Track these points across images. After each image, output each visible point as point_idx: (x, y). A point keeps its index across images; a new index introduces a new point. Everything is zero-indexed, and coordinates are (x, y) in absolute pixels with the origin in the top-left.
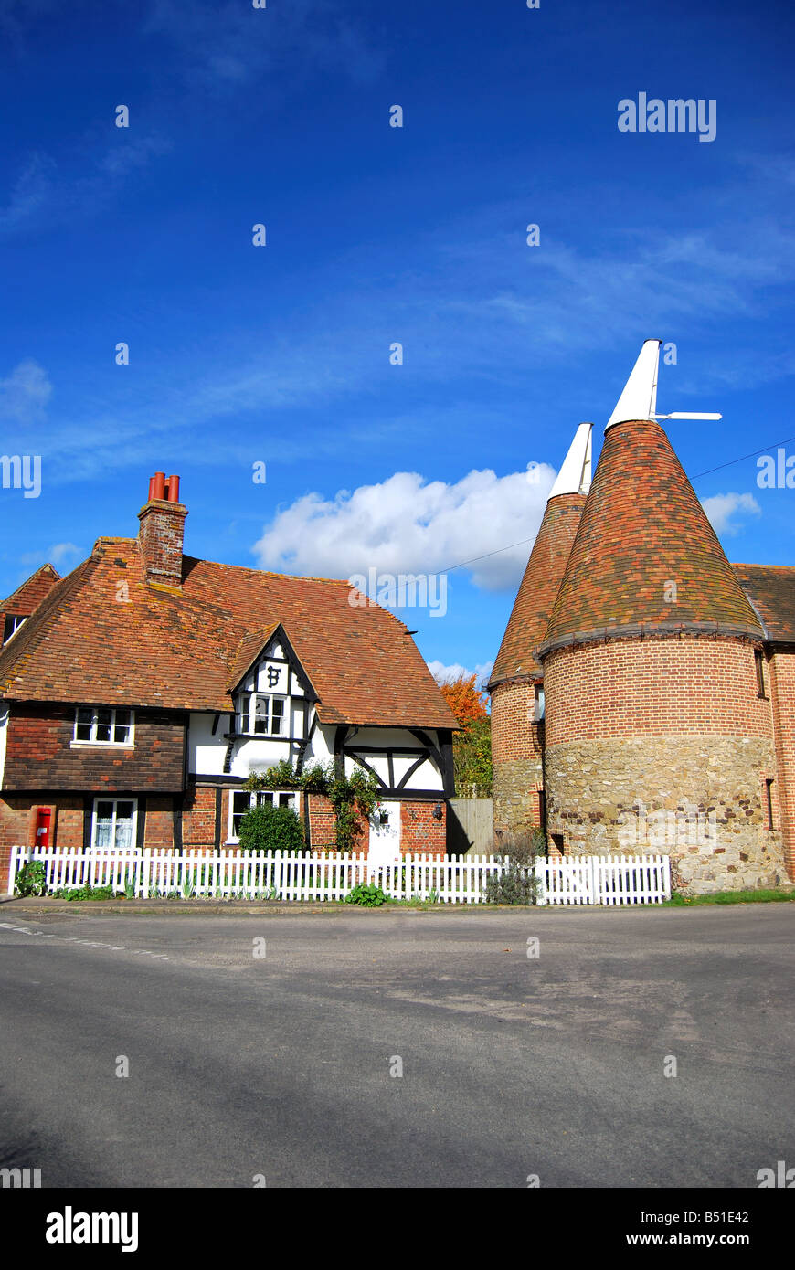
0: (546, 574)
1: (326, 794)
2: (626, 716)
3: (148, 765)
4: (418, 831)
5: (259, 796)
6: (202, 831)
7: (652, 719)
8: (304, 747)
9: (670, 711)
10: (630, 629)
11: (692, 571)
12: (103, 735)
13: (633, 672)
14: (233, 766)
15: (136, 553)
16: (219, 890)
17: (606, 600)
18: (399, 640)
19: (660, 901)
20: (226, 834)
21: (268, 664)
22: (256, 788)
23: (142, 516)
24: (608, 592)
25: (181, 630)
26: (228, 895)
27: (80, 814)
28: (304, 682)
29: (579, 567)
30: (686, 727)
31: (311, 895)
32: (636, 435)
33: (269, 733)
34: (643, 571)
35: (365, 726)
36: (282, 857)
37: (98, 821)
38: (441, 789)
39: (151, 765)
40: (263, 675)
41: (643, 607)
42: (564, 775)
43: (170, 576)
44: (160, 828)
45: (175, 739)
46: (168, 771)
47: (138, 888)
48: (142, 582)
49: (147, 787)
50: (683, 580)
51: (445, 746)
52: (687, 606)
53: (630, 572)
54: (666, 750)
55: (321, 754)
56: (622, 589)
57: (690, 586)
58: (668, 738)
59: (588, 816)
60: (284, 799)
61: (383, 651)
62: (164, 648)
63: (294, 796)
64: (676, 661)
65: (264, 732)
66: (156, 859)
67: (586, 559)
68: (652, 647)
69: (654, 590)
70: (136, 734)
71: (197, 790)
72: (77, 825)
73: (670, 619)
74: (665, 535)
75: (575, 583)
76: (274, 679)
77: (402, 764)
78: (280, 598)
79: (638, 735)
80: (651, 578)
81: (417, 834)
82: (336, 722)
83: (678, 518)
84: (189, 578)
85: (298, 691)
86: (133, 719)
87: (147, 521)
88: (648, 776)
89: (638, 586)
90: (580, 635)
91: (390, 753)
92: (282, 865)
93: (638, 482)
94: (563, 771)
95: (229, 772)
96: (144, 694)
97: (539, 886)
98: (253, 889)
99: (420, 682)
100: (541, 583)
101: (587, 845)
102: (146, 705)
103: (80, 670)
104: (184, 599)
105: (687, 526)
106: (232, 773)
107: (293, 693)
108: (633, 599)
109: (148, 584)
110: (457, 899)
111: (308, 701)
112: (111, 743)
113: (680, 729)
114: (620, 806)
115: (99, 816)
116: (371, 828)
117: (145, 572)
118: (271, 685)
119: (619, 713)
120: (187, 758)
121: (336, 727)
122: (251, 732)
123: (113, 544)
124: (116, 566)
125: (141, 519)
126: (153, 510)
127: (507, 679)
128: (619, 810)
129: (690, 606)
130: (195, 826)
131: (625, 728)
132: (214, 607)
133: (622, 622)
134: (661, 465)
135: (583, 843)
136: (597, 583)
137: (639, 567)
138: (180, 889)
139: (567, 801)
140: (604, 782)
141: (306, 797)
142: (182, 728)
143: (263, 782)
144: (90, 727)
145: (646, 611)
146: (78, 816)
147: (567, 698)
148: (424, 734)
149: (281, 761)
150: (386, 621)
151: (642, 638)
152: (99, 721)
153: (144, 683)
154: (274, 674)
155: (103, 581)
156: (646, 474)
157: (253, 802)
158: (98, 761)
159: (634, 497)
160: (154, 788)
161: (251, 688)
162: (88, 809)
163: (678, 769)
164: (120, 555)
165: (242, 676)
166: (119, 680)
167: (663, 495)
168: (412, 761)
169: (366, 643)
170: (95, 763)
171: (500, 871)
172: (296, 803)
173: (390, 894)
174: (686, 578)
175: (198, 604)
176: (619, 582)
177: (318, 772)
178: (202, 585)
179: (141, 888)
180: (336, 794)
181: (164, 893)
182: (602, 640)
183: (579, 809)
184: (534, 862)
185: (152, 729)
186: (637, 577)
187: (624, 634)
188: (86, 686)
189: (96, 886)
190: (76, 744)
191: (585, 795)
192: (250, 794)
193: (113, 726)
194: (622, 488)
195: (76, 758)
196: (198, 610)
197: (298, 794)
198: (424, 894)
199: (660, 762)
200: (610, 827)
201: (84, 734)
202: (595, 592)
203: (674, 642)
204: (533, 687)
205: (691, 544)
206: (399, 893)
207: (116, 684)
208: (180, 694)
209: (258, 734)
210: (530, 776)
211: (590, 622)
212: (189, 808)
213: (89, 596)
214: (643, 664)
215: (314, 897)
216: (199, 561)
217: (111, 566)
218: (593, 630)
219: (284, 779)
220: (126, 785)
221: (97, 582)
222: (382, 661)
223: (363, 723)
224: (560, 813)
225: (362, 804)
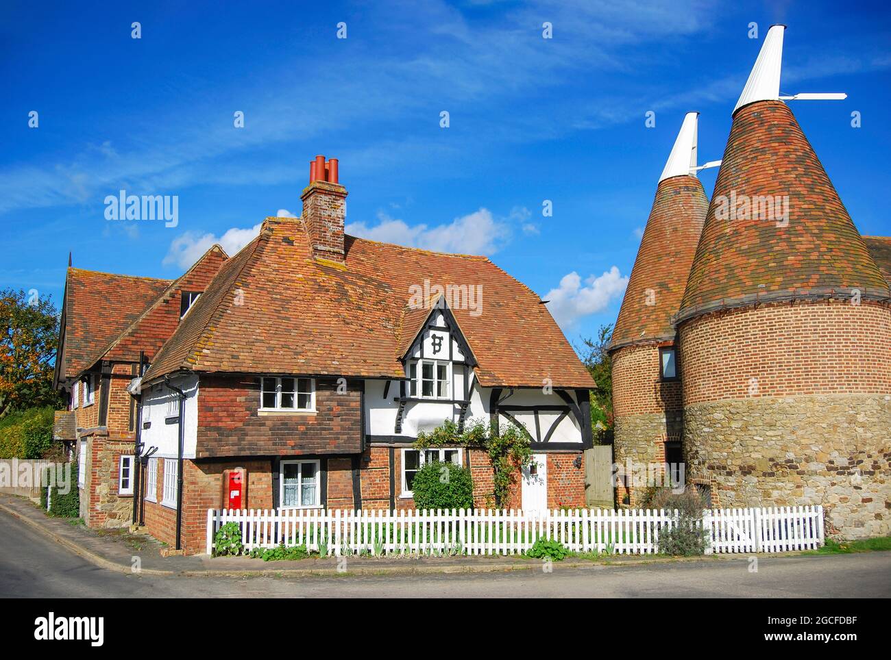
0: (663, 247)
1: (484, 449)
2: (778, 377)
3: (329, 429)
4: (562, 479)
5: (427, 453)
6: (378, 487)
7: (803, 379)
8: (464, 408)
9: (820, 371)
10: (781, 294)
11: (833, 239)
12: (287, 402)
13: (783, 335)
14: (403, 426)
15: (302, 231)
16: (408, 547)
17: (753, 268)
18: (535, 309)
19: (815, 548)
20: (399, 489)
21: (432, 332)
22: (425, 446)
23: (305, 198)
24: (755, 260)
25: (349, 302)
26: (416, 552)
27: (268, 476)
28: (464, 348)
29: (719, 238)
30: (835, 386)
31: (494, 550)
32: (768, 113)
33: (435, 397)
34: (788, 240)
35: (519, 387)
36: (466, 515)
37: (285, 482)
38: (580, 441)
39: (332, 429)
40: (428, 342)
41: (791, 274)
42: (711, 430)
43: (334, 253)
44: (341, 486)
45: (353, 404)
46: (348, 434)
47: (330, 546)
48: (309, 258)
49: (330, 449)
50: (827, 248)
51: (583, 403)
52: (834, 273)
53: (775, 241)
54: (817, 408)
55: (479, 413)
56: (769, 257)
57: (834, 253)
58: (819, 396)
59: (738, 468)
60: (448, 455)
61: (523, 318)
62: (337, 319)
63: (457, 452)
64: (825, 324)
65: (429, 395)
66: (346, 519)
67: (728, 230)
68: (802, 312)
69: (801, 258)
70: (317, 401)
71: (372, 450)
72: (266, 486)
73: (819, 285)
74: (806, 206)
75: (716, 253)
76: (437, 346)
77: (547, 420)
78: (430, 272)
79: (790, 394)
80: (798, 246)
81: (561, 482)
82: (494, 384)
83: (816, 190)
84: (350, 255)
85: (459, 357)
86: (313, 386)
87: (309, 202)
88: (800, 432)
89: (785, 254)
90: (728, 301)
91: (536, 410)
92: (466, 522)
93: (775, 157)
94: (709, 426)
95: (400, 432)
96: (324, 362)
97: (706, 537)
98: (439, 545)
99: (558, 346)
100: (659, 256)
101: (737, 495)
102: (326, 373)
103: (262, 341)
104: (348, 273)
105: (824, 198)
106: (403, 434)
107: (454, 359)
108: (782, 268)
109: (315, 259)
110: (631, 550)
111: (468, 366)
112: (295, 410)
113: (830, 388)
114: (771, 460)
115: (286, 477)
116: (522, 478)
117: (311, 249)
118: (435, 352)
119: (770, 374)
120: (363, 422)
121: (491, 390)
122: (419, 395)
123: (280, 223)
124: (283, 243)
125: (303, 201)
126: (316, 191)
127: (633, 342)
128: (771, 463)
129: (835, 273)
130: (372, 483)
131: (776, 387)
132: (375, 281)
133: (772, 288)
134: (794, 141)
135: (733, 493)
136: (740, 252)
137: (784, 237)
138: (372, 547)
139: (715, 455)
140: (755, 438)
141: (467, 452)
142: (359, 393)
143: (430, 441)
144: (274, 395)
145: (795, 278)
146: (267, 477)
147: (712, 360)
148: (565, 392)
149: (446, 421)
150: (522, 292)
151: (792, 303)
152: (283, 390)
153: (322, 352)
154: (437, 341)
155: (274, 257)
156: (782, 151)
157: (422, 459)
158: (283, 427)
159: (773, 171)
160: (336, 451)
161: (418, 355)
162: (275, 470)
163: (829, 425)
164: (287, 234)
165: (410, 344)
166: (299, 350)
167: (801, 170)
168: (555, 417)
169: (509, 312)
170: (281, 429)
171: (670, 523)
172: (459, 459)
173: (568, 548)
174: (830, 247)
175: (361, 277)
176: (765, 251)
177: (479, 430)
178: (363, 261)
179: (334, 546)
180: (495, 449)
181: (356, 551)
182: (752, 306)
183: (729, 462)
184: (701, 515)
185: (331, 395)
186: (783, 246)
187: (774, 299)
188: (269, 356)
189: (290, 545)
190: (263, 411)
191: (735, 450)
192: (419, 452)
193: (296, 394)
194: (760, 163)
195: (264, 425)
196: (362, 283)
197: (460, 450)
198: (601, 546)
199: (812, 420)
200: (761, 479)
201: (269, 402)
202: (741, 260)
203: (823, 307)
204: (657, 349)
205: (830, 215)
206: (577, 546)
207: (296, 354)
208: (356, 361)
209: (426, 397)
210: (655, 428)
211: (738, 289)
212: (365, 467)
213: (263, 272)
214: (794, 328)
215: (498, 552)
216: (355, 238)
217: (280, 243)
218: (743, 296)
219: (448, 437)
220: (310, 448)
221: (269, 258)
222: (524, 328)
223: (517, 385)
224: (706, 465)
225: (516, 458)
